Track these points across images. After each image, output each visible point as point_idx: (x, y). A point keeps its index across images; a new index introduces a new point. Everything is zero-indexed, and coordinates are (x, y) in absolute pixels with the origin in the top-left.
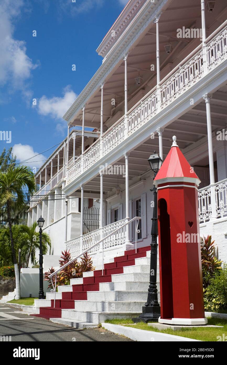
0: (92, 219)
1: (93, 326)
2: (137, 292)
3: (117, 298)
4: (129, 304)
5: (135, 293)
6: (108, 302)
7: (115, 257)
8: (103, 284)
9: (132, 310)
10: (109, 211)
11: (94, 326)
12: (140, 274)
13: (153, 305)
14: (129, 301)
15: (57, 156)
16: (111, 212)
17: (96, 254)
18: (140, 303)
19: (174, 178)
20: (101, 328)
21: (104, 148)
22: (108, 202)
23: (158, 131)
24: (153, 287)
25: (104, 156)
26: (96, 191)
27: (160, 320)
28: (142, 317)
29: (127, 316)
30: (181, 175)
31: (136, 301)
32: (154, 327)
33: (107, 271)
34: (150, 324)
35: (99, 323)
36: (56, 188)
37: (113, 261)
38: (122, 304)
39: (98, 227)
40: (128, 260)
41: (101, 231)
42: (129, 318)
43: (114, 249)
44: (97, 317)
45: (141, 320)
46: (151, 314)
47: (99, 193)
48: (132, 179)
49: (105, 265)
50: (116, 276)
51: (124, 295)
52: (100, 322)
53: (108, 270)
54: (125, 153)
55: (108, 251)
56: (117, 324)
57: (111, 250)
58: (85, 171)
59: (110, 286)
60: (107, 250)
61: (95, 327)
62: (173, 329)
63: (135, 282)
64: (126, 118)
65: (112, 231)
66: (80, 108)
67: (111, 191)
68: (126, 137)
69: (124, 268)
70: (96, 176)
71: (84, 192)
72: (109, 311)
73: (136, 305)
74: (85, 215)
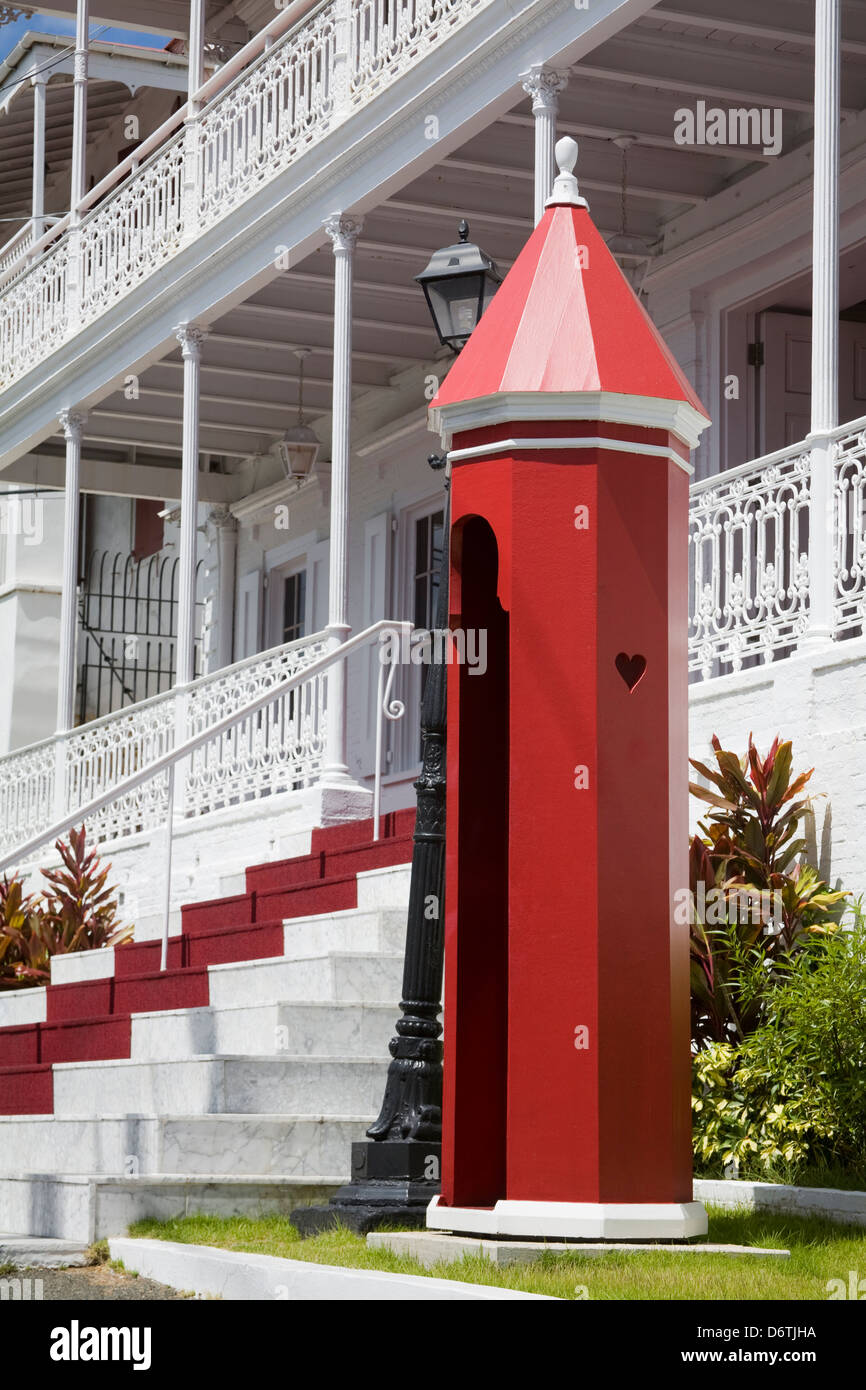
0: (153, 629)
1: (58, 1258)
2: (342, 1065)
3: (220, 1100)
4: (288, 1131)
5: (328, 1067)
6: (161, 1121)
7: (257, 860)
8: (156, 1021)
9: (300, 1170)
10: (249, 584)
11: (65, 1253)
12: (372, 959)
13: (412, 1133)
14: (286, 1116)
16: (264, 589)
17: (145, 849)
18: (349, 1127)
19: (542, 395)
20: (105, 1268)
21: (210, 179)
22: (243, 525)
24: (420, 1028)
25: (210, 226)
26: (158, 454)
27: (437, 1213)
28: (345, 1203)
29: (263, 1201)
30: (588, 381)
31: (328, 1116)
32: (398, 1251)
33: (195, 945)
34: (377, 1238)
35: (96, 1239)
37: (239, 888)
38: (245, 1130)
39: (165, 677)
40: (327, 879)
41: (181, 702)
42: (276, 1211)
43: (252, 814)
44: (86, 1200)
45: (337, 1220)
46: (400, 1184)
47: (176, 462)
48: (394, 381)
49: (187, 910)
50: (234, 973)
51: (262, 1082)
52: (101, 1234)
53: (198, 939)
54: (335, 218)
55: (216, 831)
56: (203, 1241)
57: (236, 822)
58: (88, 323)
59: (195, 1031)
60: (212, 824)
61: (69, 1260)
62: (494, 1257)
63: (337, 1009)
67: (265, 453)
68: (342, 113)
69: (287, 931)
70: (162, 356)
71: (87, 453)
72: (161, 1171)
73: (325, 1136)
74: (94, 601)
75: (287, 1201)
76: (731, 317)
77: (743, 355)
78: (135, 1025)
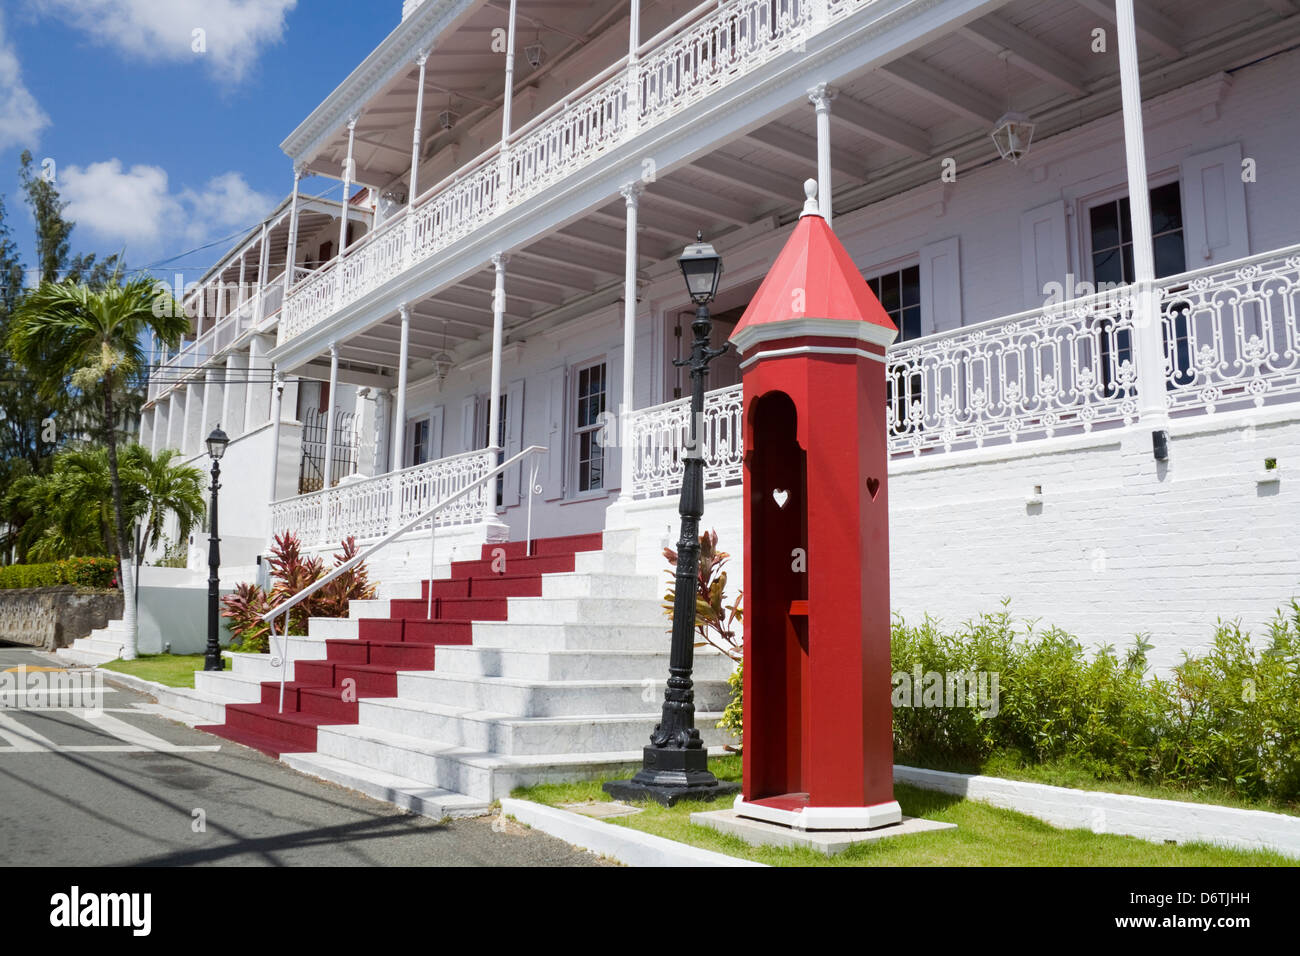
1: (474, 811)
2: (590, 688)
4: (576, 729)
6: (513, 727)
11: (477, 808)
12: (582, 626)
13: (685, 744)
14: (572, 721)
15: (238, 262)
21: (419, 240)
23: (627, 194)
29: (578, 774)
33: (445, 606)
35: (493, 800)
36: (231, 351)
41: (397, 480)
44: (486, 778)
45: (648, 795)
46: (680, 774)
52: (496, 797)
54: (498, 255)
58: (347, 304)
61: (479, 812)
64: (505, 153)
65: (475, 475)
66: (341, 121)
68: (502, 208)
69: (507, 604)
70: (384, 321)
73: (596, 731)
74: (308, 429)
75: (590, 773)
76: (669, 315)
77: (673, 331)
78: (436, 651)
